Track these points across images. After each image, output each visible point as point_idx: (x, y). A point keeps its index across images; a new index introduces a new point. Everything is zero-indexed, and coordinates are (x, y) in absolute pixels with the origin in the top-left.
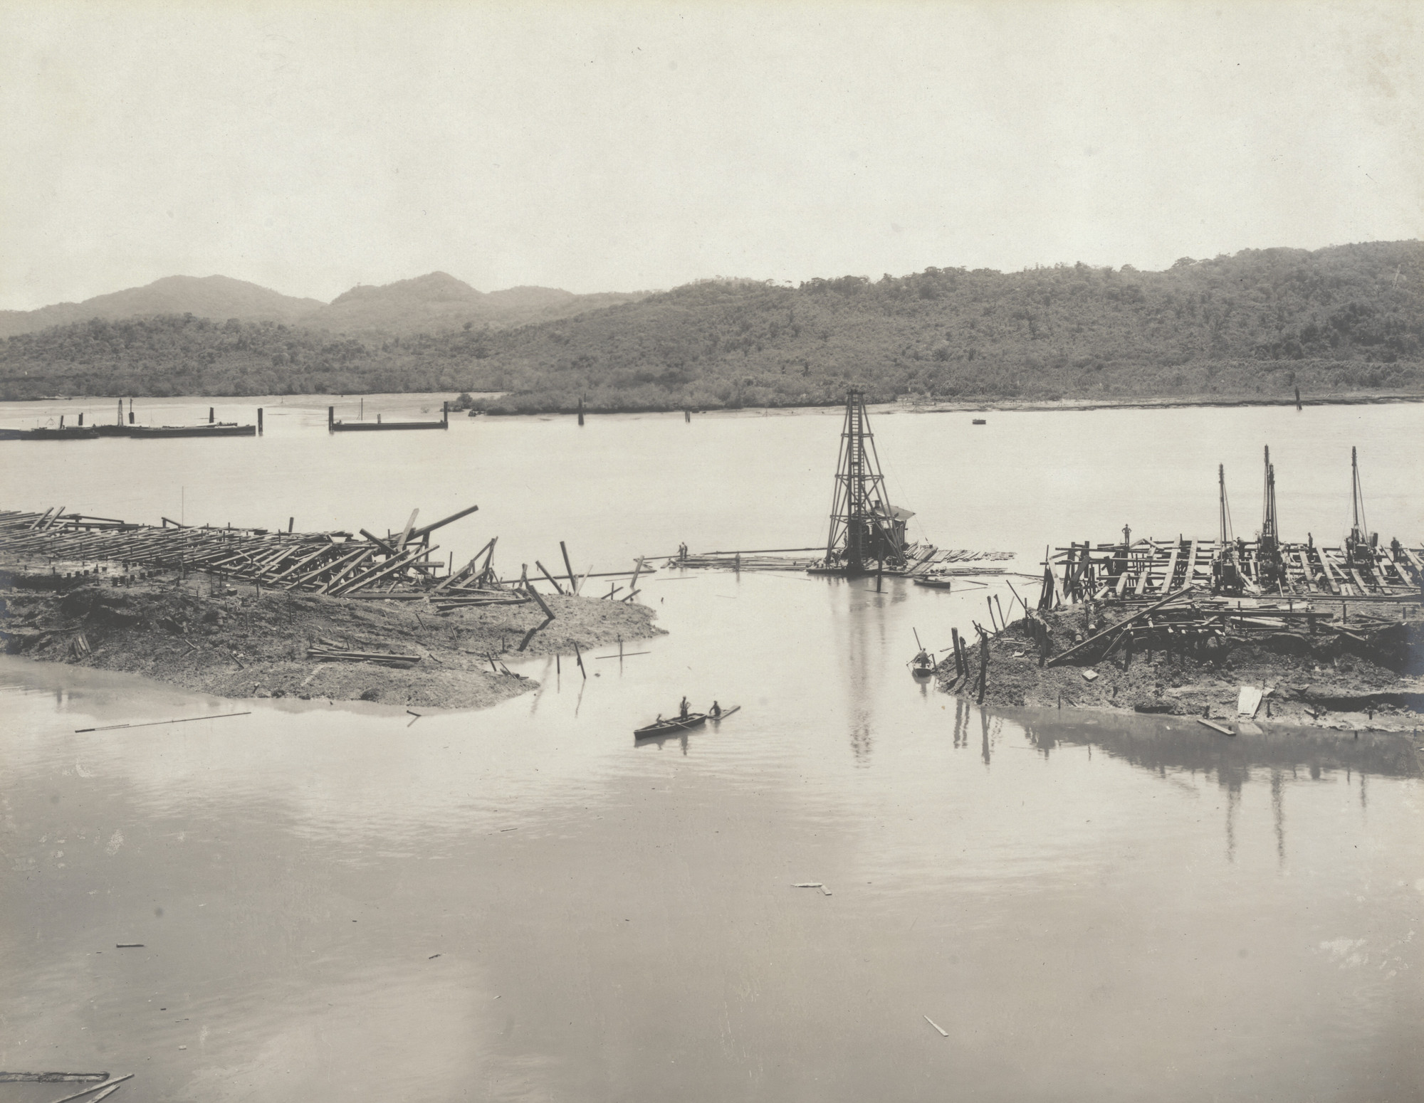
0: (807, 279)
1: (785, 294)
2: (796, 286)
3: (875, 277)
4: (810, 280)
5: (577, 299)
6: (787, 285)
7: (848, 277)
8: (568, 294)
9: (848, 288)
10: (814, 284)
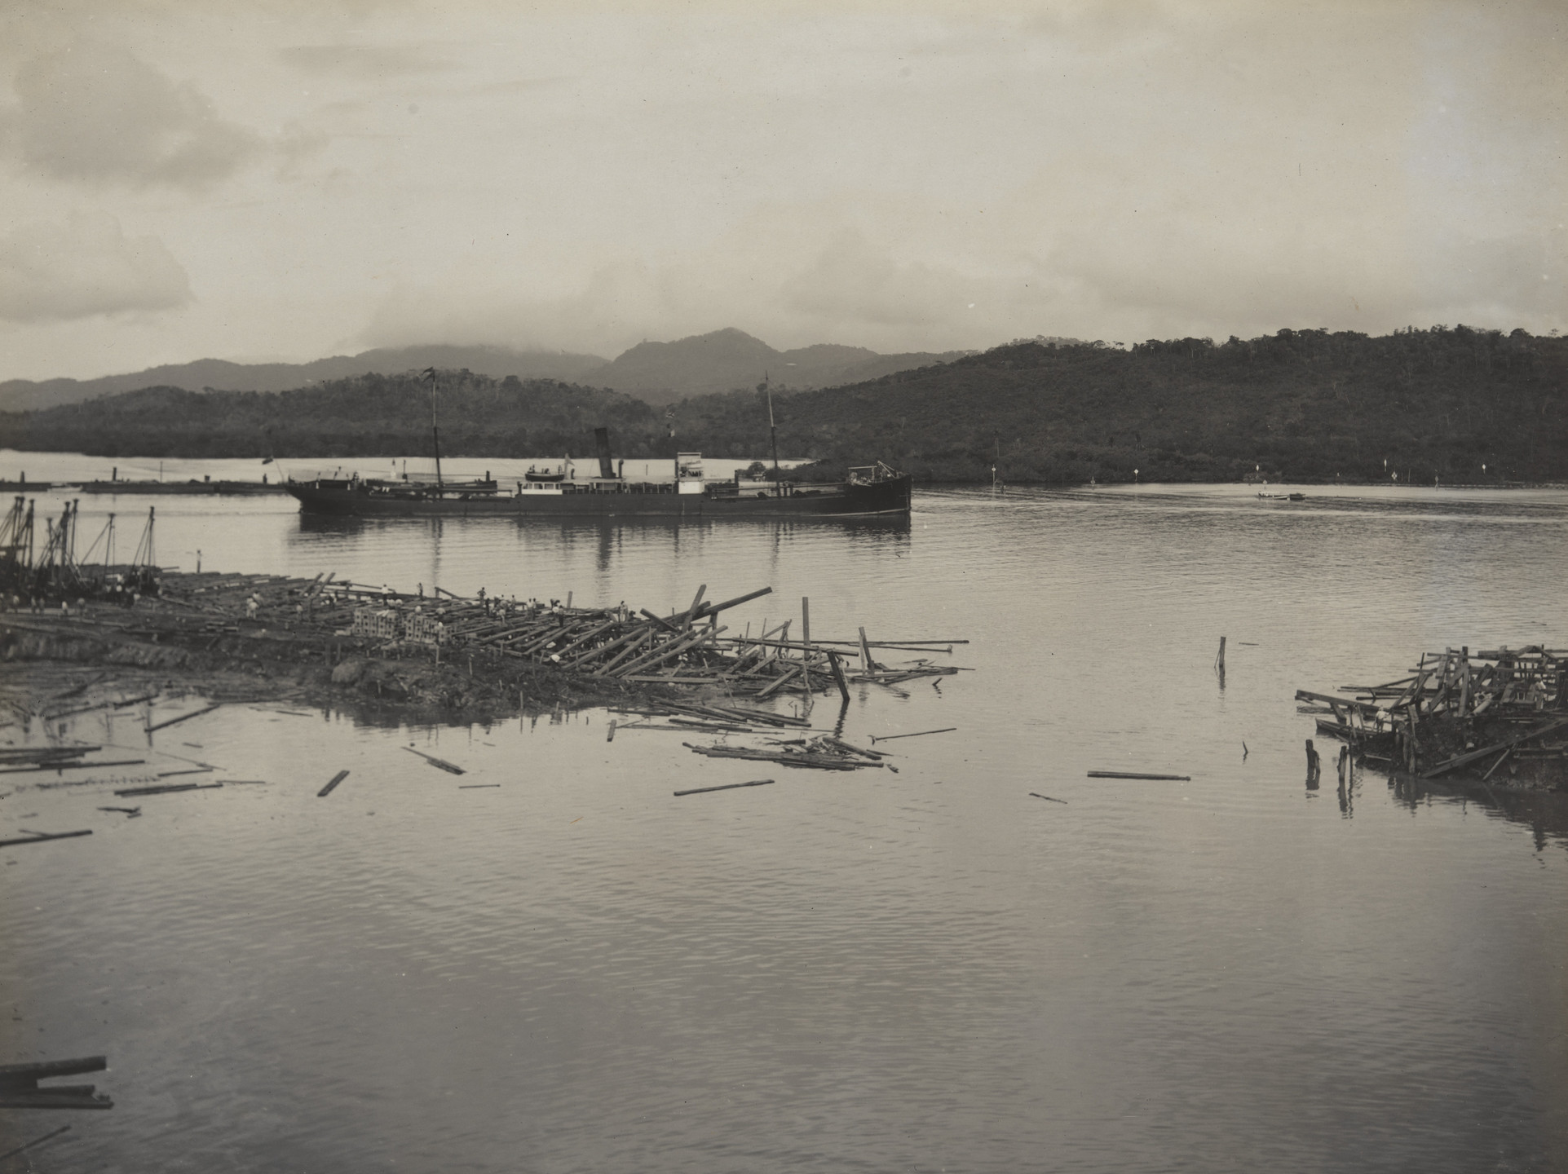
0: (1142, 341)
1: (1116, 357)
2: (1129, 348)
5: (883, 360)
6: (1119, 347)
7: (1188, 340)
8: (871, 354)
9: (1188, 352)
10: (1149, 346)
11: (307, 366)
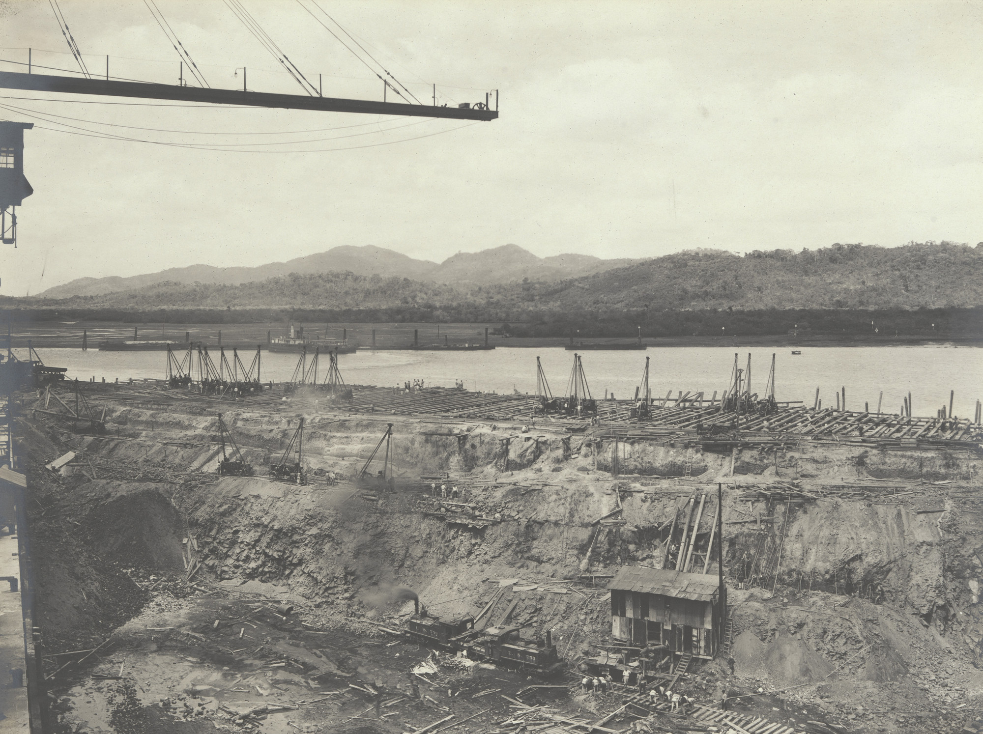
0: (750, 251)
1: (735, 260)
2: (742, 255)
3: (797, 250)
4: (751, 252)
5: (603, 263)
6: (737, 255)
7: (777, 250)
8: (596, 259)
9: (778, 256)
10: (754, 254)
11: (257, 268)
